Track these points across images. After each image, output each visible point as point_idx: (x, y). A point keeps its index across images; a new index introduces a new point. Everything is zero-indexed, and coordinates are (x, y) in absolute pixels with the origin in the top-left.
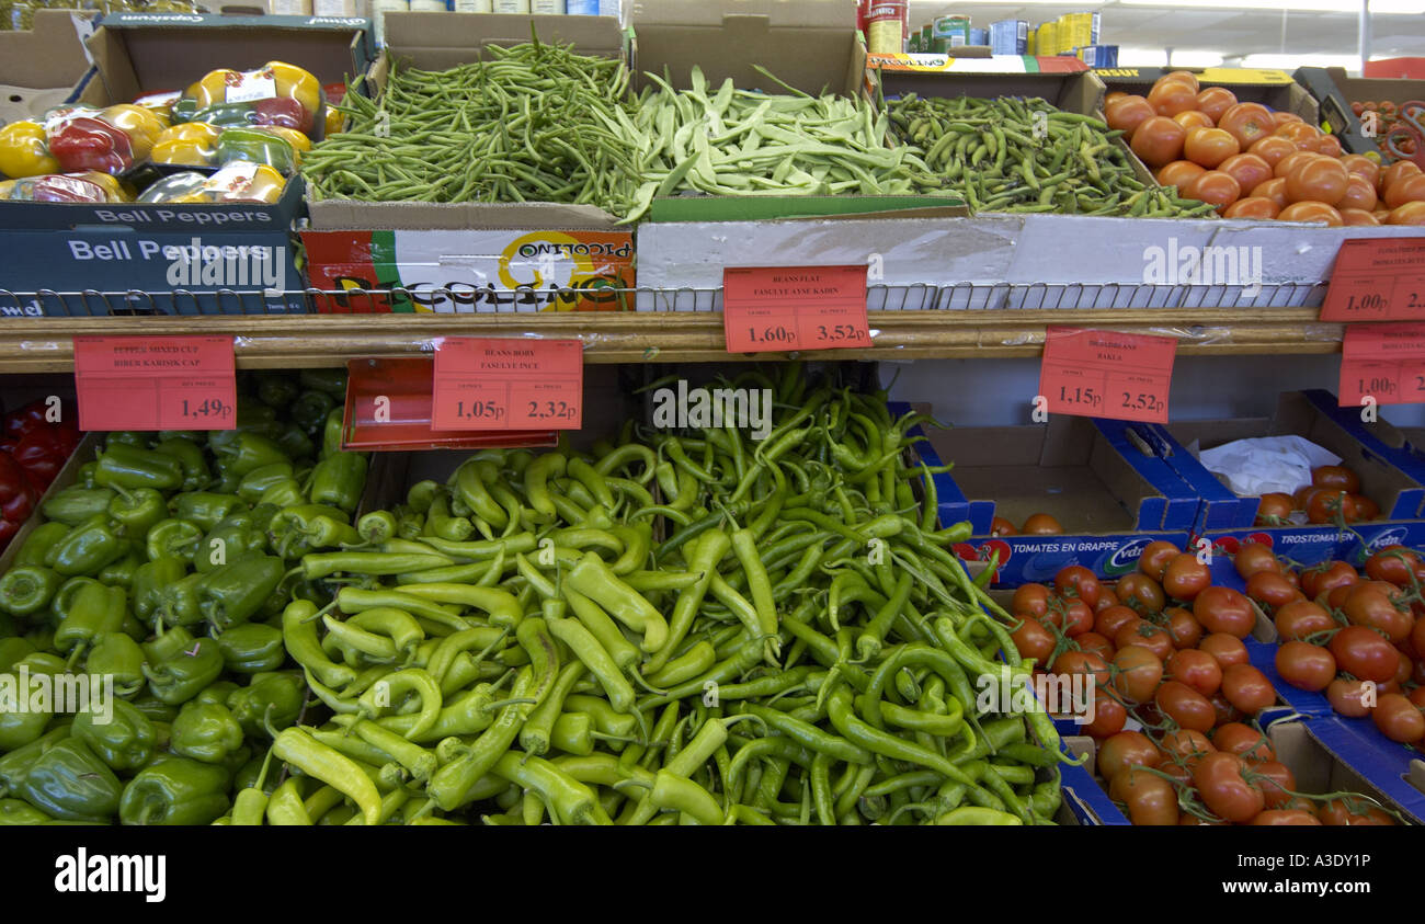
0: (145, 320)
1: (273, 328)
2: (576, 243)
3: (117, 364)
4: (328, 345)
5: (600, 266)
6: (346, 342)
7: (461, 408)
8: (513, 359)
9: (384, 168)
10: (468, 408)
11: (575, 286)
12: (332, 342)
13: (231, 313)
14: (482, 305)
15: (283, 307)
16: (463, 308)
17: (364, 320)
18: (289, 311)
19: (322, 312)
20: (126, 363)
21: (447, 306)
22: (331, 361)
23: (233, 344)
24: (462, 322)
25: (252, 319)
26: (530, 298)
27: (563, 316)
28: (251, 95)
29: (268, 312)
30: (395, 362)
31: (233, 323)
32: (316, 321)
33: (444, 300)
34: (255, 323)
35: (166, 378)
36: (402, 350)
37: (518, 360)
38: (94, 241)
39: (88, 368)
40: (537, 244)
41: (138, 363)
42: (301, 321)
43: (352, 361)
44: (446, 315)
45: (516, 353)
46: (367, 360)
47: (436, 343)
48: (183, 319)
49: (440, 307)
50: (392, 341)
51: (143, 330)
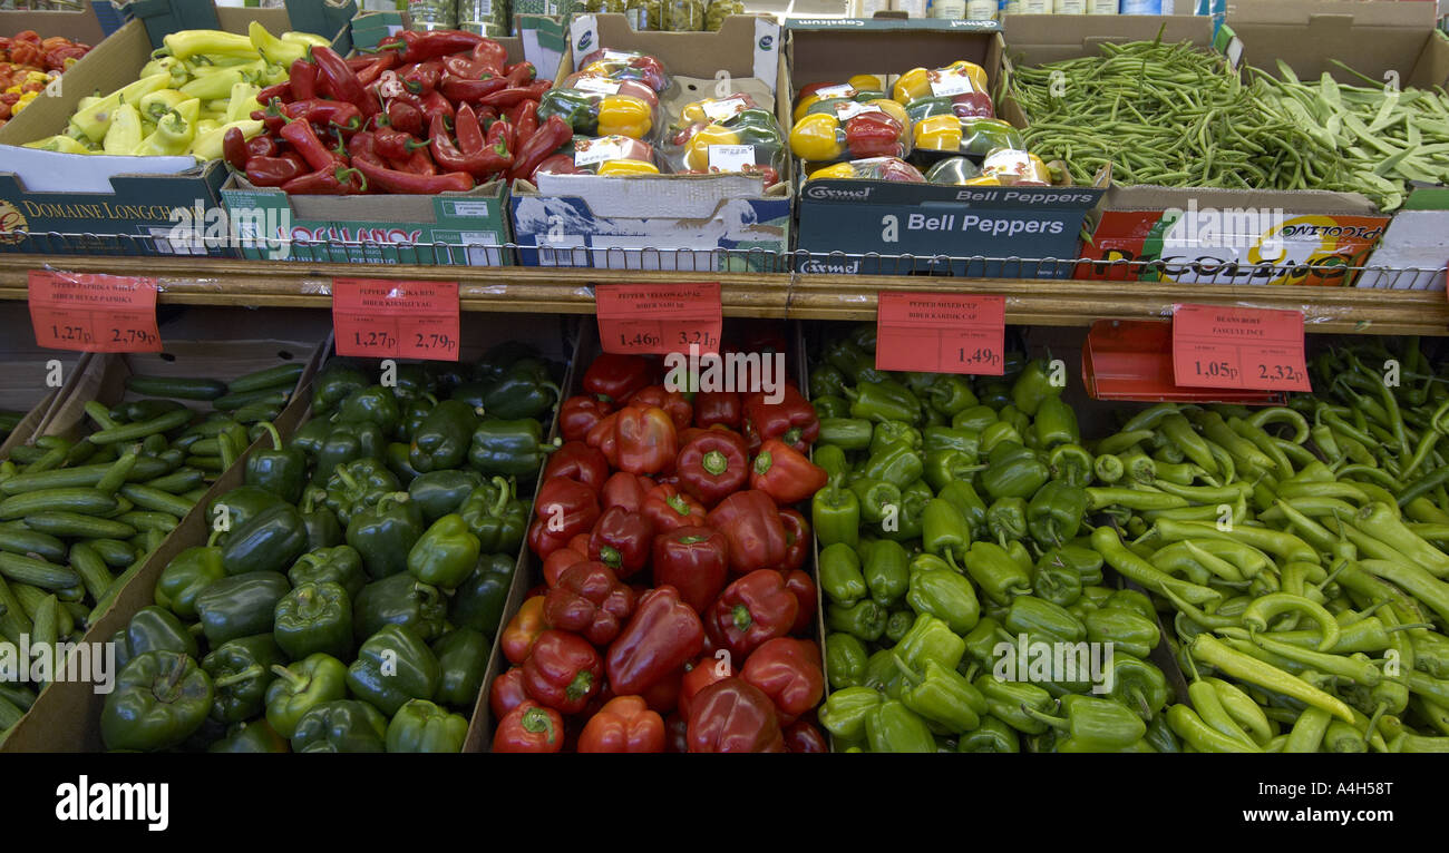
0: (941, 281)
1: (1043, 291)
2: (1333, 225)
3: (911, 315)
4: (1083, 307)
5: (1341, 246)
6: (1097, 305)
7: (1198, 367)
8: (1241, 326)
9: (1127, 157)
10: (1204, 369)
11: (1310, 263)
12: (1086, 304)
13: (1008, 277)
14: (1220, 278)
15: (1049, 273)
16: (1203, 279)
17: (1119, 287)
18: (1053, 277)
19: (1083, 278)
20: (918, 315)
21: (1190, 276)
22: (1078, 321)
23: (1004, 303)
24: (1203, 292)
25: (1027, 282)
26: (1265, 273)
27: (1290, 289)
28: (953, 90)
29: (1036, 276)
30: (1133, 324)
31: (1011, 285)
32: (1078, 286)
33: (1188, 271)
34: (1029, 285)
35: (948, 329)
36: (1144, 314)
37: (1246, 327)
38: (928, 214)
39: (889, 317)
40: (1297, 227)
41: (927, 316)
42: (1067, 286)
43: (1100, 322)
44: (1189, 285)
45: (1244, 321)
46: (1111, 321)
47: (1175, 308)
48: (970, 280)
49: (1184, 278)
50: (1136, 306)
51: (940, 288)
